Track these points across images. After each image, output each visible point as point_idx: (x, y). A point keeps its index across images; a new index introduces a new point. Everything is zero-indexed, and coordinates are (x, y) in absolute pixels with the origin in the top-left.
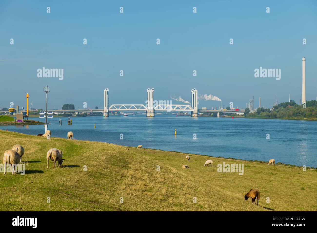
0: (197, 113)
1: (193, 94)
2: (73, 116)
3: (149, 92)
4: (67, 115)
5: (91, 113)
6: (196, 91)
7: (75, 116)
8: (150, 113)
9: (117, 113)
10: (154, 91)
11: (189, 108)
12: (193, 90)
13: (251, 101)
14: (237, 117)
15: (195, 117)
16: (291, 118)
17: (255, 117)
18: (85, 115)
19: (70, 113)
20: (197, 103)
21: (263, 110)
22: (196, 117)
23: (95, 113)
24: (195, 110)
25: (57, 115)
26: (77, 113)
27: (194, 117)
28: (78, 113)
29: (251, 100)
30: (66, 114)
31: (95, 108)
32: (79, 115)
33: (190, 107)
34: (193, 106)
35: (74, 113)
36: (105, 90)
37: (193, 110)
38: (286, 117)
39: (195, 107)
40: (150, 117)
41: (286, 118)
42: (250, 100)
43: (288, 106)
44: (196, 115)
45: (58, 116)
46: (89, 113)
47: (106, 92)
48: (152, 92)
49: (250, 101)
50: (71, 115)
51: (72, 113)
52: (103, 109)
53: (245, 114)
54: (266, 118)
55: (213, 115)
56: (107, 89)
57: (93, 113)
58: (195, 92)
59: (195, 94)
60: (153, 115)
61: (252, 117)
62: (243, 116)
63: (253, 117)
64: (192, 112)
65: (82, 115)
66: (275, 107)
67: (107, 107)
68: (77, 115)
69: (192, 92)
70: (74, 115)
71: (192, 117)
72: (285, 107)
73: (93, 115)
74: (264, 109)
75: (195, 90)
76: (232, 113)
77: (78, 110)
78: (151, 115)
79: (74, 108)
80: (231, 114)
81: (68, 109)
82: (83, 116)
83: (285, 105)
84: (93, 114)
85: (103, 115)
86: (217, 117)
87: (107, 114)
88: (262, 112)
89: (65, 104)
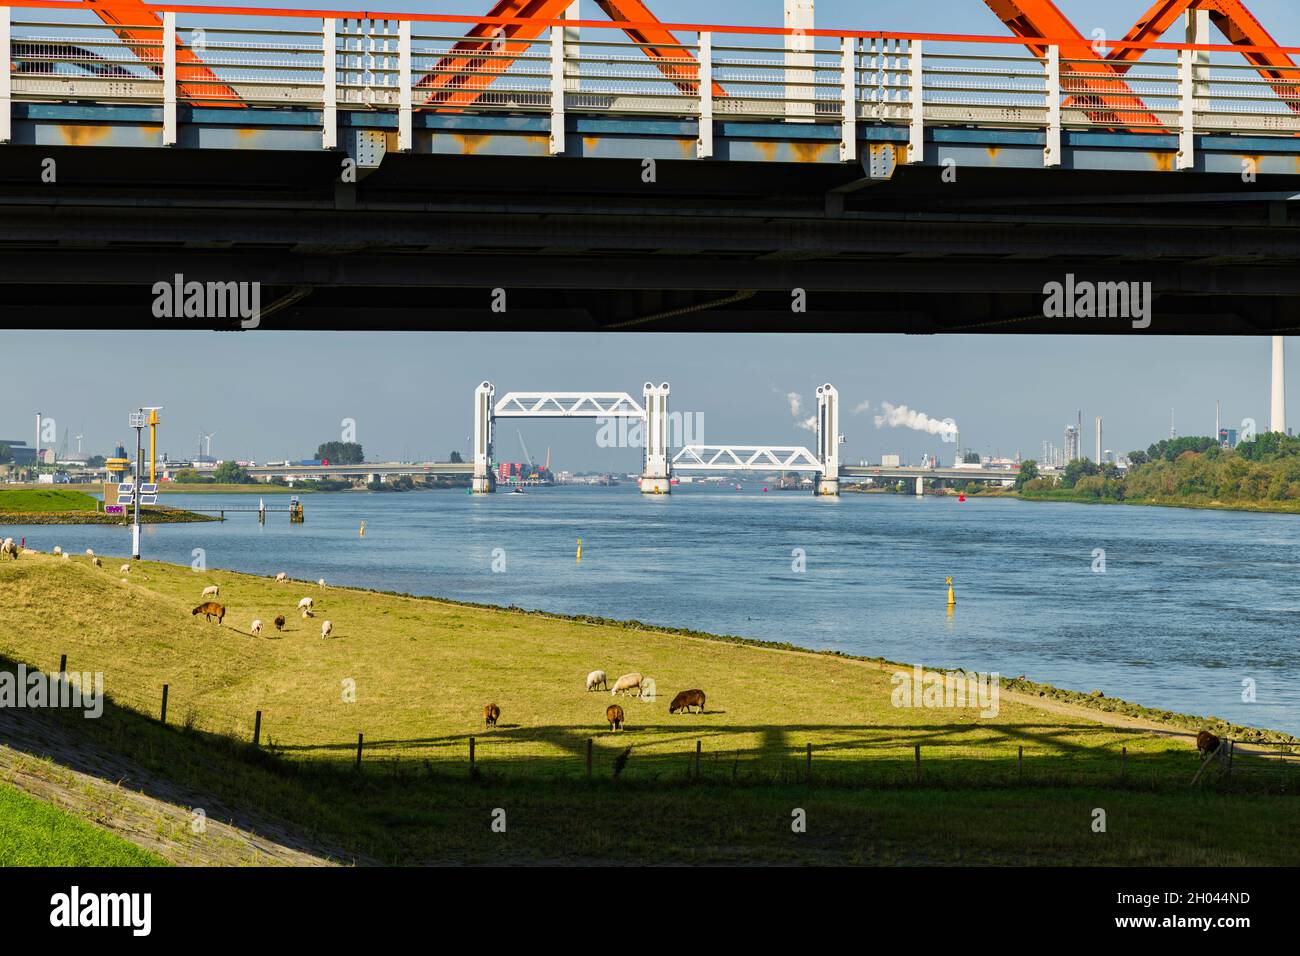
0: (837, 480)
1: (824, 407)
2: (356, 488)
3: (651, 398)
4: (329, 486)
5: (429, 478)
6: (833, 392)
7: (365, 488)
8: (655, 478)
9: (540, 477)
10: (667, 391)
11: (807, 458)
12: (821, 391)
13: (1071, 430)
14: (989, 494)
15: (828, 496)
16: (1168, 499)
17: (1048, 495)
18: (405, 485)
19: (347, 476)
20: (836, 440)
21: (1088, 468)
22: (832, 494)
23: (447, 479)
24: (831, 469)
25: (291, 485)
26: (370, 479)
27: (823, 494)
28: (377, 477)
29: (1072, 427)
30: (331, 482)
31: (449, 458)
32: (377, 487)
33: (810, 457)
34: (823, 451)
35: (360, 477)
36: (480, 390)
37: (820, 467)
38: (1152, 497)
39: (830, 454)
40: (653, 493)
41: (1153, 500)
42: (1070, 427)
43: (1187, 452)
44: (832, 487)
45: (294, 490)
46: (424, 477)
47: (482, 395)
48: (662, 398)
49: (1066, 431)
50: (350, 485)
51: (354, 476)
52: (473, 462)
53: (1019, 484)
54: (1084, 499)
55: (902, 488)
56: (486, 385)
57: (441, 477)
58: (830, 397)
59: (827, 406)
60: (663, 485)
61: (1035, 495)
62: (1014, 493)
63: (1040, 495)
64: (818, 477)
65: (392, 485)
66: (1137, 458)
67: (485, 455)
68: (371, 487)
69: (818, 399)
70: (358, 486)
71: (817, 494)
72: (1171, 459)
73: (438, 486)
74: (1095, 465)
75: (828, 388)
76: (970, 480)
77: (375, 466)
78: (657, 488)
79: (359, 459)
80: (967, 484)
81: (337, 462)
82: (397, 491)
83: (1174, 450)
84: (437, 483)
85: (471, 486)
86: (915, 494)
87: (486, 481)
88: (1084, 475)
89: (326, 443)
